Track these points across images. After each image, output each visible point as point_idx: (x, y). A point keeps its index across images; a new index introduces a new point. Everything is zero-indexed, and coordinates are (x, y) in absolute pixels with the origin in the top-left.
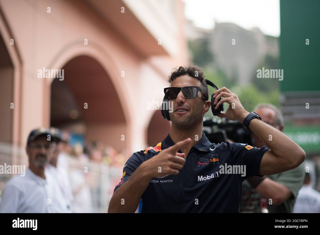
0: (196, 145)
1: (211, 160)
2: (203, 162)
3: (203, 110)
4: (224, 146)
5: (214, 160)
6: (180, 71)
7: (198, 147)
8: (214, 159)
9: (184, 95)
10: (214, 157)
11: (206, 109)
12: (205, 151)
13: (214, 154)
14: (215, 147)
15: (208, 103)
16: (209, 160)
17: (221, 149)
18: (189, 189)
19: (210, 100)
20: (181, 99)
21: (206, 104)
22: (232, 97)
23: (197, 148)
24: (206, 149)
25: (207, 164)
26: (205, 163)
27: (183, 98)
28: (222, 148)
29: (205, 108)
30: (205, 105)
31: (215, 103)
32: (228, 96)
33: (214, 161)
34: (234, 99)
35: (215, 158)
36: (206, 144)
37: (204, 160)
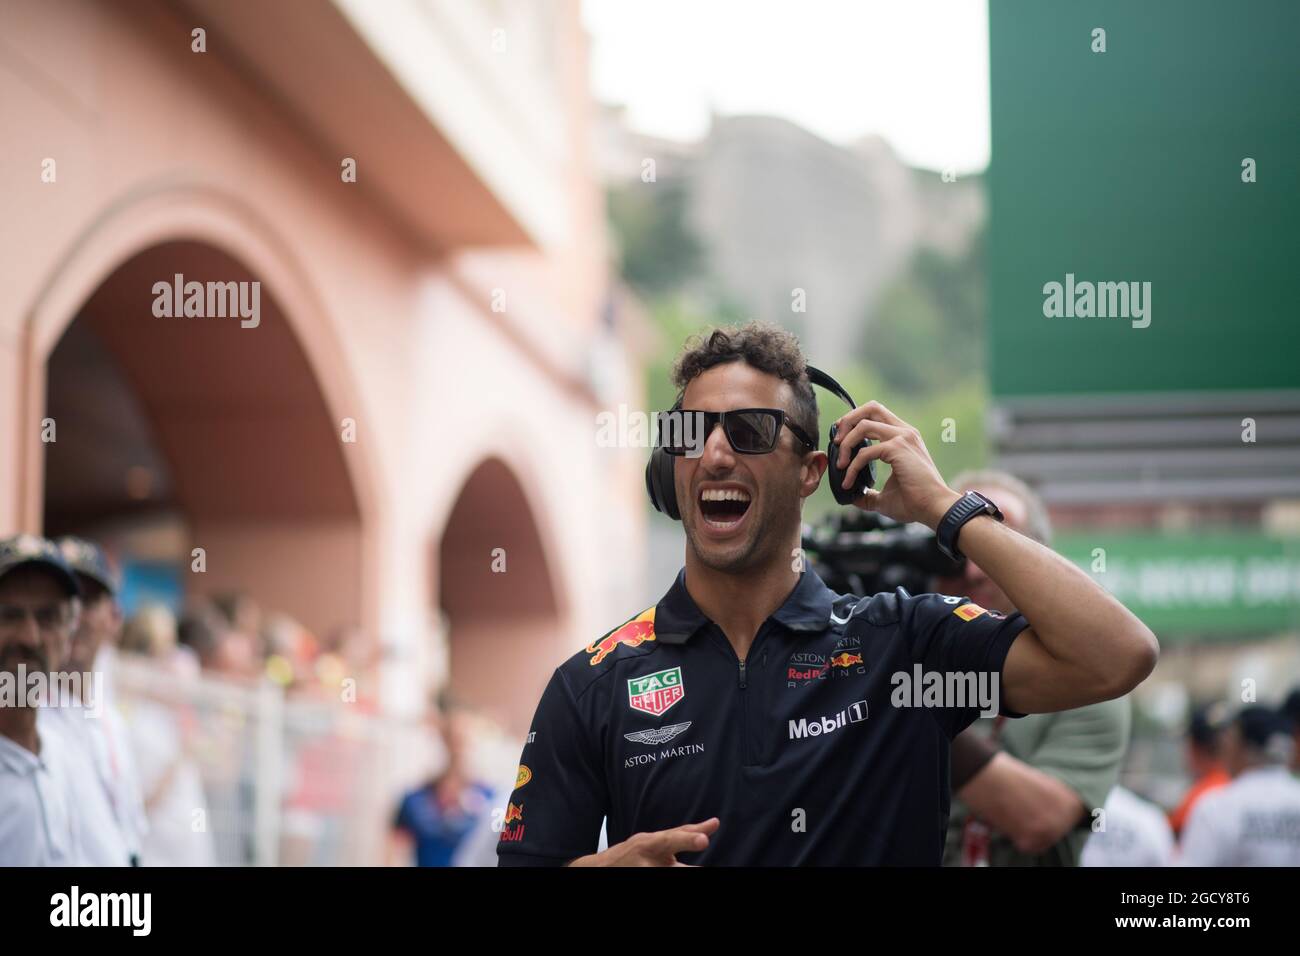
0: (779, 609)
1: (832, 659)
2: (804, 670)
3: (800, 485)
4: (882, 606)
5: (846, 660)
6: (715, 349)
7: (787, 617)
8: (845, 656)
9: (730, 443)
10: (846, 649)
11: (811, 482)
12: (814, 627)
13: (846, 639)
14: (849, 611)
15: (819, 458)
16: (828, 659)
17: (871, 618)
18: (759, 770)
19: (822, 450)
20: (717, 455)
21: (809, 463)
22: (899, 438)
23: (785, 622)
24: (817, 622)
25: (819, 675)
26: (814, 672)
27: (726, 452)
28: (878, 615)
29: (807, 480)
30: (805, 470)
31: (840, 463)
32: (885, 436)
33: (846, 665)
34: (905, 448)
35: (849, 653)
36: (814, 604)
37: (808, 662)
